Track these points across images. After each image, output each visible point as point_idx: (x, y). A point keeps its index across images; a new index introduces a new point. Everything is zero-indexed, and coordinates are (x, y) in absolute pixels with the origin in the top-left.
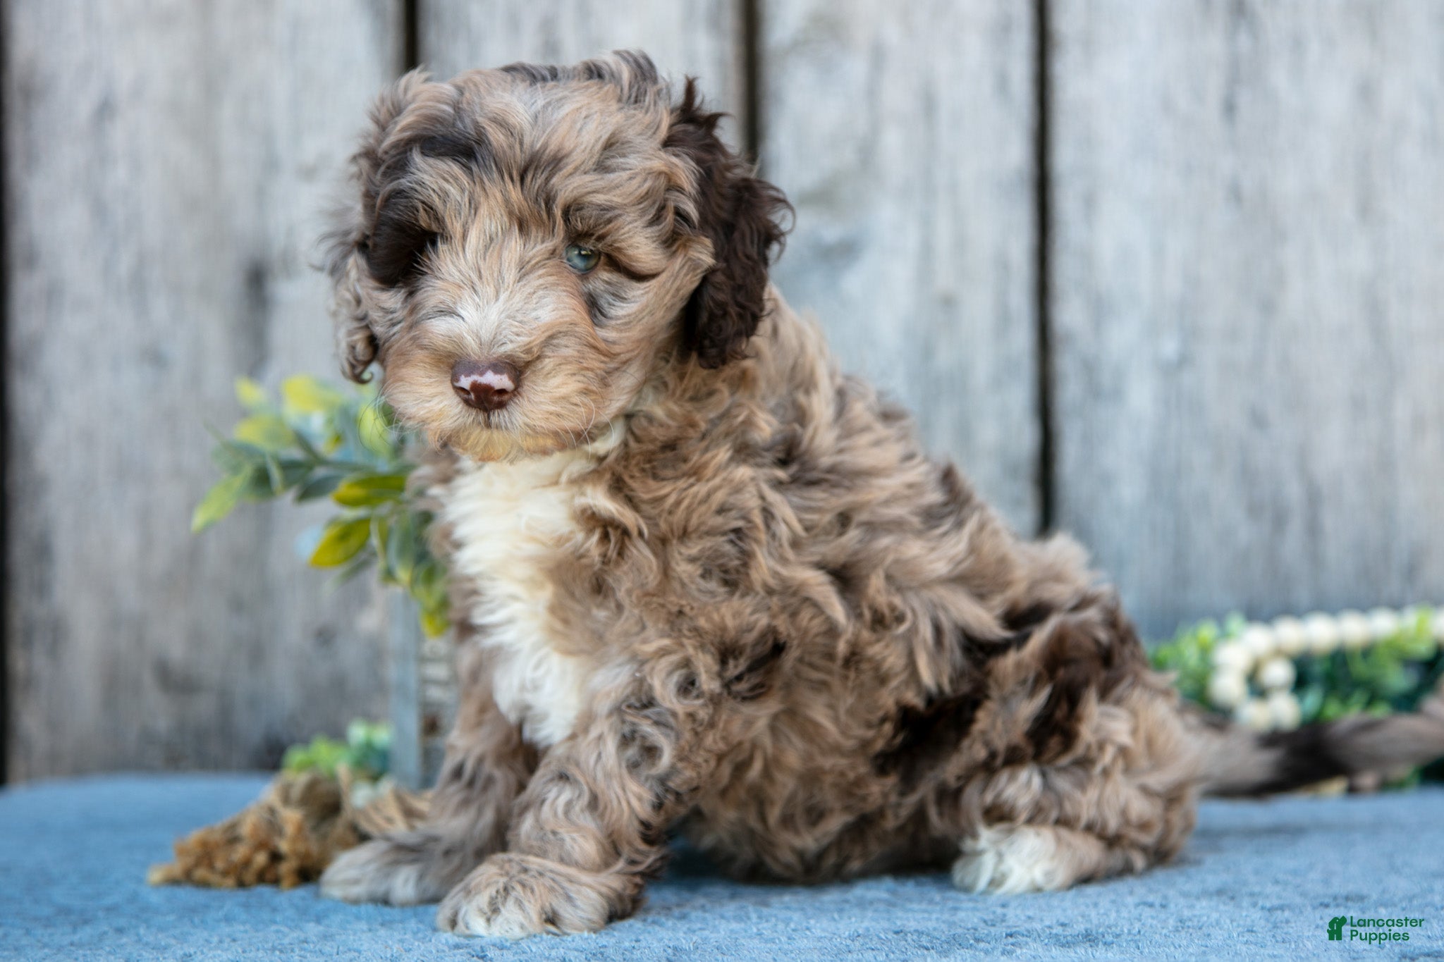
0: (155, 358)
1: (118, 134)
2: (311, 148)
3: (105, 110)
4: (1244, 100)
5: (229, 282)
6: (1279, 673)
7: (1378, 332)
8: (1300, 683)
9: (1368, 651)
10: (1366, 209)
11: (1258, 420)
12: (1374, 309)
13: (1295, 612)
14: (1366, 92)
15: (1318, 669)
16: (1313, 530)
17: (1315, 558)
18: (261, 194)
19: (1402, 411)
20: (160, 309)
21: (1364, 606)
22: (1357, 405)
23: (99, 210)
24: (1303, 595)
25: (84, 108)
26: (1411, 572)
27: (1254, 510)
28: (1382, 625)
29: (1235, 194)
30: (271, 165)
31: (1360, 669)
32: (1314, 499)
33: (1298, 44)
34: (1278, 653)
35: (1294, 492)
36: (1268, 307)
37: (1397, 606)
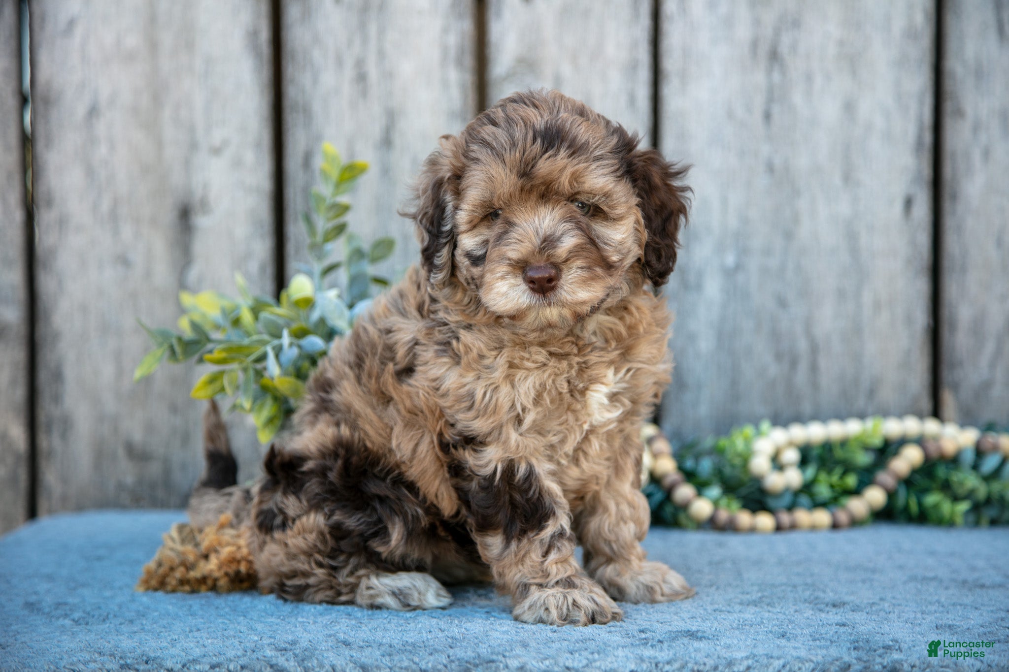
0: (124, 261)
1: (101, 127)
2: (217, 137)
3: (93, 112)
4: (776, 110)
5: (168, 216)
6: (791, 456)
7: (854, 251)
8: (803, 462)
9: (844, 443)
10: (848, 178)
11: (782, 303)
12: (852, 237)
13: (801, 419)
14: (849, 107)
15: (815, 453)
16: (814, 368)
17: (815, 385)
18: (187, 164)
19: (867, 298)
20: (127, 231)
21: (842, 417)
22: (841, 294)
23: (90, 172)
24: (807, 408)
25: (81, 110)
26: (872, 393)
27: (778, 357)
28: (853, 428)
29: (770, 168)
30: (193, 146)
31: (839, 453)
32: (814, 350)
33: (809, 78)
34: (791, 444)
35: (803, 345)
36: (789, 236)
37: (862, 416)
